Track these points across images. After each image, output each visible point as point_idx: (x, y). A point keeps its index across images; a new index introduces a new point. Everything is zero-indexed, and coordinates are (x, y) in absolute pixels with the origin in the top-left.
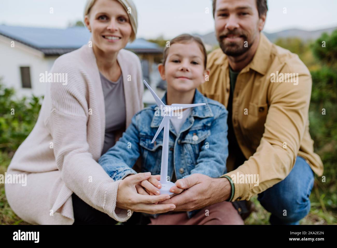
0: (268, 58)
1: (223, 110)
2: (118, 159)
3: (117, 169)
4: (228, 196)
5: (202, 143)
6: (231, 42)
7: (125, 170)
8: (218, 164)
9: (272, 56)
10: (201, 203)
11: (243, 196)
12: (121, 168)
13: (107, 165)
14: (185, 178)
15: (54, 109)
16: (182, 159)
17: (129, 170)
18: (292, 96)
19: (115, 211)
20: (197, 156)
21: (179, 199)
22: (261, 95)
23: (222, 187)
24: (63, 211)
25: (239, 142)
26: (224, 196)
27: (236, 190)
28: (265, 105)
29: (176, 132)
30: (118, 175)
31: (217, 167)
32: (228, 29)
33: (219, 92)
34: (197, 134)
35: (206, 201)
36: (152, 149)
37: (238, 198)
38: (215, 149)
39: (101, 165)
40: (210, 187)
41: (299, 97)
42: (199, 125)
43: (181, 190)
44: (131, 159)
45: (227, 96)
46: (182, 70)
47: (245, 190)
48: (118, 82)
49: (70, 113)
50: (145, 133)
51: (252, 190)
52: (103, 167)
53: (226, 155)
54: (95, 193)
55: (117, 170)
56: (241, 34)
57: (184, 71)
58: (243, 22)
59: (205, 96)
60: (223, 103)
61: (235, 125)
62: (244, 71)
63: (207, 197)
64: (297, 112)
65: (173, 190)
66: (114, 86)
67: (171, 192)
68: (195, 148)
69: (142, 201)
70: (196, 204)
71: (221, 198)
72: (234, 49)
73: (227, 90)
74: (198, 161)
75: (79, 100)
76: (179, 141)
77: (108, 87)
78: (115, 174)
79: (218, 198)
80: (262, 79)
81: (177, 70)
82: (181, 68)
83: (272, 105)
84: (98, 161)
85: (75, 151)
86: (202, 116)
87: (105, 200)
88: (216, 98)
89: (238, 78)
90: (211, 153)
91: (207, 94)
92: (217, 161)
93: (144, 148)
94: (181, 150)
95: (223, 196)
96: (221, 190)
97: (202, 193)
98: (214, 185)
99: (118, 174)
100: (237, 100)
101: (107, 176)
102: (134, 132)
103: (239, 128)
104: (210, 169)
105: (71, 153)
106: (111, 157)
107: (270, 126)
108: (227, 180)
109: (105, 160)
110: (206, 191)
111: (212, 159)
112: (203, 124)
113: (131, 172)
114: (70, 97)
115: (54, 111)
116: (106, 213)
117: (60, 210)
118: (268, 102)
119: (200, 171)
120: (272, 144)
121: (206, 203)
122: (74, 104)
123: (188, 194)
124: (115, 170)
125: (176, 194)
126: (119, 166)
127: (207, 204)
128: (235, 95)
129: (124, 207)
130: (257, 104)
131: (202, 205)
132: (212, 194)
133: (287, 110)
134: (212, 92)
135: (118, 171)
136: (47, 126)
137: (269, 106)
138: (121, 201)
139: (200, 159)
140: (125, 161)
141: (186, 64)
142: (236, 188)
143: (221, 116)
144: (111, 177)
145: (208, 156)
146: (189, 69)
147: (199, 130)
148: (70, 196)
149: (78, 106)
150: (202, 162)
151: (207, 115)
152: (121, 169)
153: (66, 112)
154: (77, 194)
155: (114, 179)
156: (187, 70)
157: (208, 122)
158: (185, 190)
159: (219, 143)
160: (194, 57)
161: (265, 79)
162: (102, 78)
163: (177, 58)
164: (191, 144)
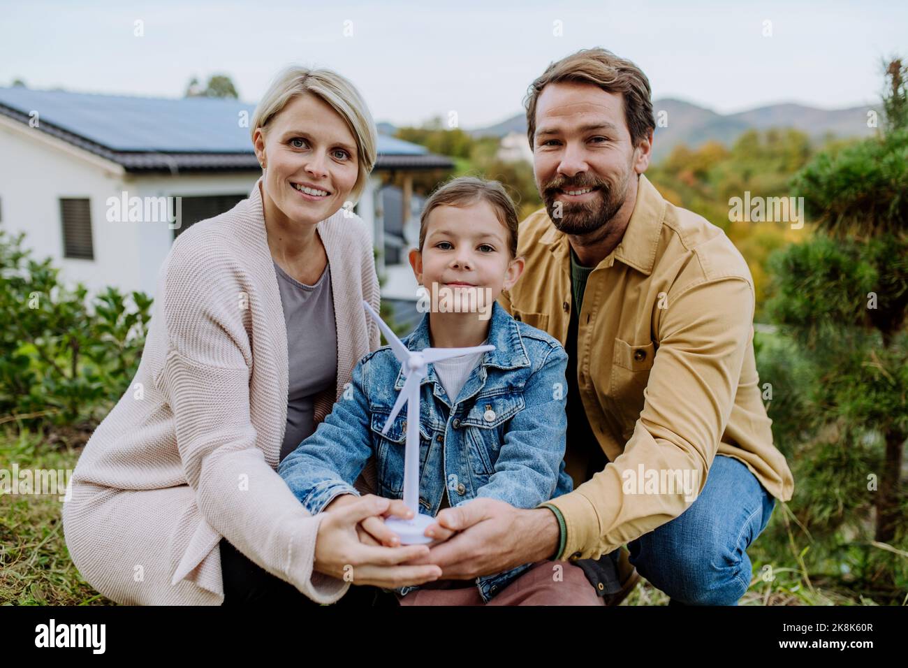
0: (657, 235)
1: (555, 349)
2: (320, 462)
3: (315, 485)
4: (553, 548)
5: (506, 427)
6: (572, 204)
7: (331, 485)
8: (537, 474)
9: (667, 232)
10: (493, 563)
11: (586, 551)
12: (323, 482)
13: (293, 477)
14: (461, 505)
15: (175, 352)
16: (463, 464)
17: (339, 485)
18: (705, 328)
19: (311, 579)
20: (494, 456)
21: (446, 552)
22: (640, 323)
23: (540, 529)
24: (200, 577)
25: (594, 426)
26: (542, 550)
27: (569, 536)
28: (648, 346)
29: (449, 402)
30: (315, 499)
31: (536, 480)
32: (564, 175)
33: (548, 310)
34: (493, 406)
35: (503, 557)
36: (398, 439)
37: (573, 555)
38: (534, 440)
39: (284, 477)
40: (513, 527)
41: (721, 331)
42: (499, 385)
43: (448, 533)
44: (352, 461)
45: (566, 319)
46: (456, 266)
47: (589, 537)
48: (320, 283)
49: (210, 362)
50: (382, 403)
51: (605, 536)
52: (286, 482)
53: (559, 454)
54: (270, 540)
55: (314, 488)
56: (595, 183)
57: (461, 270)
58: (598, 158)
59: (517, 317)
60: (557, 335)
61: (584, 387)
62: (602, 265)
63: (505, 549)
64: (715, 365)
65: (431, 533)
66: (308, 294)
67: (426, 535)
68: (490, 437)
69: (369, 560)
70: (480, 564)
71: (536, 553)
72: (579, 218)
73: (567, 308)
74: (496, 466)
75: (230, 333)
76: (455, 422)
77: (294, 298)
78: (310, 496)
79: (529, 552)
80: (643, 284)
81: (446, 267)
82: (453, 263)
83: (662, 347)
84: (276, 469)
85: (225, 446)
86: (505, 366)
87: (290, 557)
88: (542, 323)
89: (590, 281)
90: (523, 448)
91: (522, 313)
92: (537, 468)
93: (380, 437)
94: (461, 442)
95: (540, 549)
96: (538, 535)
97: (494, 540)
98: (521, 524)
99: (316, 495)
100: (588, 331)
101: (296, 502)
102: (359, 402)
103: (593, 393)
104: (518, 485)
105: (216, 451)
106: (307, 457)
107: (654, 395)
108: (551, 513)
109: (292, 464)
110: (503, 536)
111: (526, 462)
112: (507, 383)
113: (343, 490)
114: (210, 326)
115: (175, 355)
116: (292, 583)
117: (194, 574)
118: (655, 339)
119: (496, 491)
120: (655, 437)
121: (504, 563)
122: (221, 342)
123: (463, 544)
124: (310, 488)
125: (437, 542)
126: (318, 479)
127: (506, 564)
128: (582, 318)
129: (331, 572)
130: (631, 343)
131: (493, 568)
132: (516, 544)
133: (690, 359)
134: (533, 311)
135: (315, 490)
136: (160, 386)
137: (656, 347)
138: (323, 559)
139: (500, 462)
140: (338, 465)
141: (465, 253)
142: (569, 532)
143: (549, 365)
144: (302, 502)
145: (516, 456)
146: (471, 265)
147: (499, 397)
148: (215, 544)
149: (229, 345)
150: (502, 469)
151: (516, 364)
152: (322, 485)
153: (203, 360)
154: (232, 541)
155: (309, 507)
156: (467, 268)
157: (517, 379)
158: (457, 533)
159: (545, 425)
160: (485, 236)
161: (649, 286)
162: (282, 276)
163: (445, 239)
164: (480, 429)
